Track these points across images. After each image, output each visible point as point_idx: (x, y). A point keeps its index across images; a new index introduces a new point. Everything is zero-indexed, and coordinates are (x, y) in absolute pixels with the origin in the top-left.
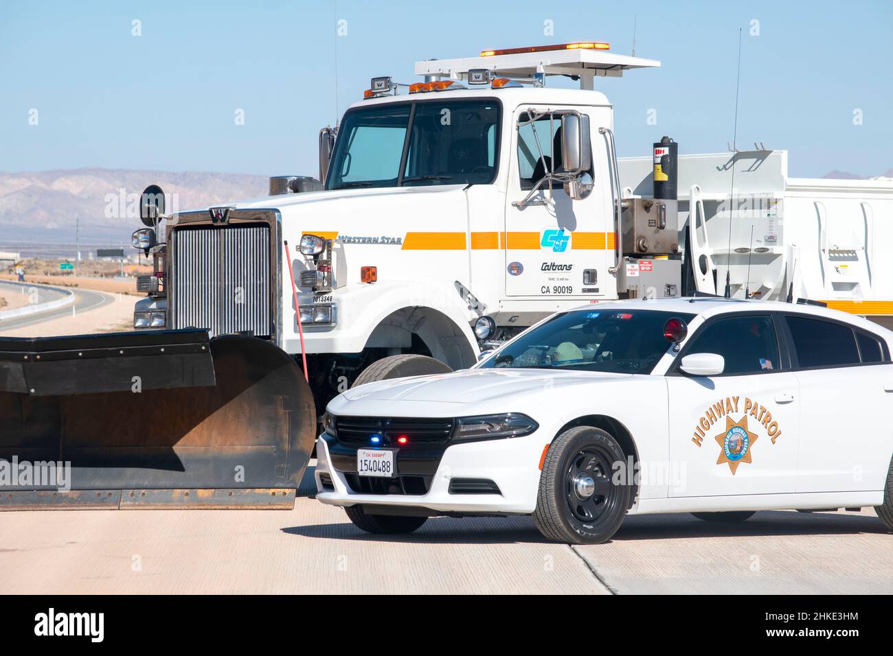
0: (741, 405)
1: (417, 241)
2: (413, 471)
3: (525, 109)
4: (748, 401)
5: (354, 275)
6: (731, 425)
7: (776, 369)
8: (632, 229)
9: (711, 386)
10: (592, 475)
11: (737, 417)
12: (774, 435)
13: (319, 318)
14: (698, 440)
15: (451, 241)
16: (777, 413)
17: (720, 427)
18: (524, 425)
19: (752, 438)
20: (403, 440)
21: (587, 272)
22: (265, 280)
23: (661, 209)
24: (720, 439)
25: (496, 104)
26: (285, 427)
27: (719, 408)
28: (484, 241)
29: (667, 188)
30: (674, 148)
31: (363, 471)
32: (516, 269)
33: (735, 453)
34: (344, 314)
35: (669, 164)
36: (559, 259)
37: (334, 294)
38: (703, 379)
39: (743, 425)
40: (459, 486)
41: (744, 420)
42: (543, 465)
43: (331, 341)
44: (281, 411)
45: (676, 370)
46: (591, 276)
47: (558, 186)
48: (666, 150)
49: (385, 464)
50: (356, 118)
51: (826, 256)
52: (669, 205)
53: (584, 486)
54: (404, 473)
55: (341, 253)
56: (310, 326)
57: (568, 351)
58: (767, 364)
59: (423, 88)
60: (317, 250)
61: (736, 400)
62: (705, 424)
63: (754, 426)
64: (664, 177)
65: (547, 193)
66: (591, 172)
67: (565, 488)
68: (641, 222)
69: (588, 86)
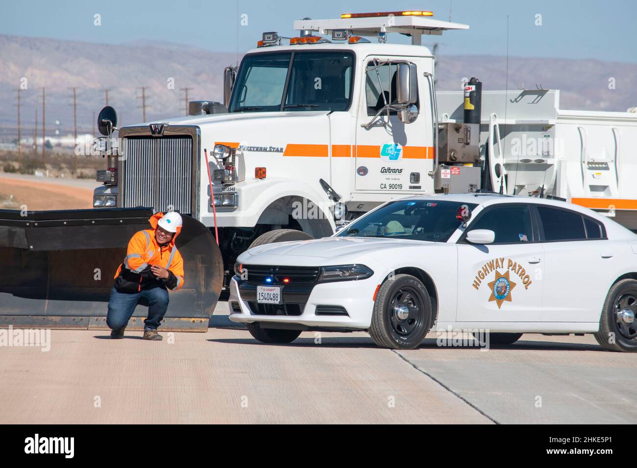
0: (506, 263)
1: (293, 150)
2: (292, 300)
3: (372, 58)
4: (510, 261)
5: (250, 173)
6: (498, 276)
7: (530, 241)
8: (446, 145)
9: (487, 251)
10: (407, 305)
11: (502, 272)
12: (527, 284)
13: (226, 202)
14: (476, 285)
15: (318, 151)
16: (529, 270)
17: (491, 277)
18: (364, 272)
19: (512, 285)
20: (286, 281)
21: (413, 174)
22: (188, 175)
23: (467, 131)
24: (491, 285)
25: (351, 55)
26: (202, 276)
27: (491, 265)
28: (341, 151)
29: (474, 115)
30: (479, 86)
31: (260, 300)
32: (363, 171)
33: (501, 294)
34: (243, 200)
35: (476, 98)
36: (393, 165)
37: (236, 186)
38: (481, 246)
39: (507, 276)
40: (322, 310)
41: (507, 273)
42: (376, 298)
43: (234, 219)
44: (200, 265)
45: (463, 240)
46: (415, 177)
47: (393, 113)
48: (473, 88)
49: (275, 296)
50: (251, 61)
51: (585, 166)
52: (474, 128)
53: (402, 312)
54: (287, 302)
55: (241, 157)
56: (220, 208)
57: (394, 226)
58: (524, 238)
59: (299, 41)
60: (226, 155)
61: (502, 260)
62: (481, 275)
63: (514, 277)
64: (471, 107)
65: (386, 118)
66: (417, 104)
67: (389, 313)
68: (453, 140)
69: (416, 42)
